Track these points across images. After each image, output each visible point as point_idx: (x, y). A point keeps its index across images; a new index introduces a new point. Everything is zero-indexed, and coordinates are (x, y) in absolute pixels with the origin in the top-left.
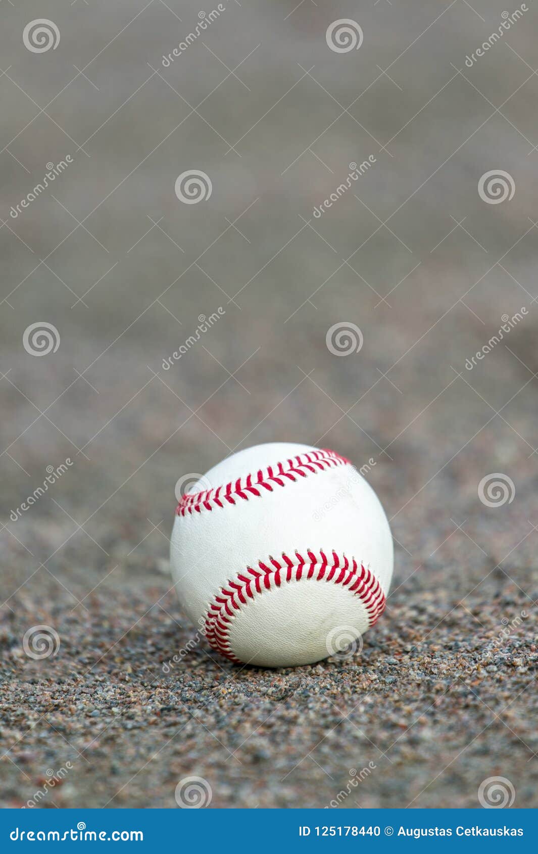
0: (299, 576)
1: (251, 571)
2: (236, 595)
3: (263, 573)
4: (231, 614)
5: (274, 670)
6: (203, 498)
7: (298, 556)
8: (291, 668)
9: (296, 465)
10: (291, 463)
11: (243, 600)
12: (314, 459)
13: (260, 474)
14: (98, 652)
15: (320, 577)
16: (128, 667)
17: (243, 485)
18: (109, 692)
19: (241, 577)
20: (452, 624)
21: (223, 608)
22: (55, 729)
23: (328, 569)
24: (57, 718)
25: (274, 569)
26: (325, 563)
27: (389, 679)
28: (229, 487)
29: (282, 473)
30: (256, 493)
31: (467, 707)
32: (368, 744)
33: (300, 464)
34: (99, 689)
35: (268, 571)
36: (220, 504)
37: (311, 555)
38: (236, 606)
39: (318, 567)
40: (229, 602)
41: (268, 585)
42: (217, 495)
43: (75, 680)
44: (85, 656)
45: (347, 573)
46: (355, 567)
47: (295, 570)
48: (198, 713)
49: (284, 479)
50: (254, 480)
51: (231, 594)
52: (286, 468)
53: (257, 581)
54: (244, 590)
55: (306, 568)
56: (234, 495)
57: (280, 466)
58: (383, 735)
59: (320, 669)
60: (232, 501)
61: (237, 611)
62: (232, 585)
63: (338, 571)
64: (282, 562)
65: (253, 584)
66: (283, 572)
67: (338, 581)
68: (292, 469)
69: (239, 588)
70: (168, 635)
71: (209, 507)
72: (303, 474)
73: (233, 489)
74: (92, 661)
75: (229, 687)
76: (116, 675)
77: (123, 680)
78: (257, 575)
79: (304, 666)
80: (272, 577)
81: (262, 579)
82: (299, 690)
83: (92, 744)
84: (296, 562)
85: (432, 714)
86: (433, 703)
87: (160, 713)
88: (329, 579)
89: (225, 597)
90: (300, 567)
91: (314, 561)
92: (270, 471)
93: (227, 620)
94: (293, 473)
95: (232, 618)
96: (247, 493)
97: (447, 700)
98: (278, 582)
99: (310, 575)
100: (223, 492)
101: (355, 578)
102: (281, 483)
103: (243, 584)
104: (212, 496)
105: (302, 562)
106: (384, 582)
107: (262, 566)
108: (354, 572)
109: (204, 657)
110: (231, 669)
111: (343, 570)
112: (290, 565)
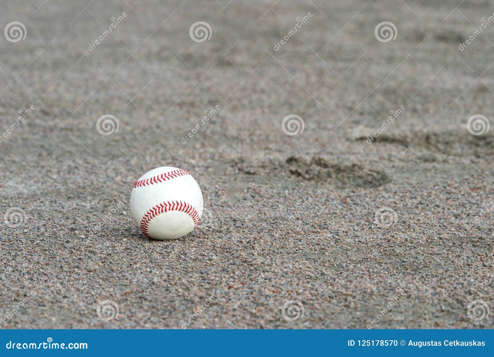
0: (173, 209)
1: (157, 206)
2: (152, 214)
3: (161, 207)
4: (149, 220)
5: (162, 241)
6: (143, 182)
7: (173, 202)
8: (168, 240)
9: (174, 173)
10: (172, 172)
11: (154, 216)
12: (180, 172)
13: (162, 175)
14: (104, 233)
15: (180, 210)
16: (114, 238)
17: (156, 178)
18: (108, 244)
19: (154, 208)
20: (220, 232)
21: (147, 219)
22: (90, 252)
23: (182, 207)
24: (91, 249)
25: (165, 206)
26: (182, 205)
27: (201, 244)
28: (151, 179)
29: (169, 175)
30: (160, 181)
31: (227, 252)
32: (195, 260)
33: (175, 173)
34: (104, 243)
35: (163, 207)
36: (148, 184)
37: (177, 202)
38: (151, 218)
39: (179, 206)
40: (149, 217)
41: (162, 211)
42: (147, 181)
43: (96, 240)
44: (99, 234)
45: (189, 209)
46: (191, 207)
47: (171, 207)
48: (137, 250)
49: (169, 177)
50: (160, 177)
51: (150, 214)
52: (171, 174)
53: (159, 210)
54: (154, 213)
55: (175, 207)
56: (153, 181)
57: (168, 173)
58: (200, 257)
59: (177, 241)
60: (152, 183)
61: (151, 220)
62: (151, 211)
63: (186, 208)
64: (167, 204)
65: (157, 211)
66: (168, 207)
67: (185, 212)
68: (172, 174)
69: (153, 212)
70: (126, 230)
71: (144, 185)
72: (176, 176)
73: (153, 179)
74: (101, 236)
75: (147, 244)
76: (110, 240)
77: (112, 241)
78: (159, 208)
79: (172, 240)
80: (164, 209)
81: (160, 209)
82: (171, 246)
83: (103, 256)
84: (172, 204)
85: (216, 253)
86: (216, 251)
87: (125, 250)
88: (182, 211)
89: (148, 215)
90: (173, 206)
91: (178, 204)
92: (165, 174)
93: (148, 223)
94: (173, 176)
95: (150, 222)
96: (158, 181)
97: (220, 250)
98: (166, 211)
99: (176, 209)
100: (149, 181)
101: (191, 211)
102: (169, 179)
103: (154, 210)
104: (146, 181)
105: (174, 204)
106: (200, 214)
107: (161, 205)
108: (191, 209)
109: (139, 237)
110: (148, 240)
111: (187, 208)
112: (170, 205)
